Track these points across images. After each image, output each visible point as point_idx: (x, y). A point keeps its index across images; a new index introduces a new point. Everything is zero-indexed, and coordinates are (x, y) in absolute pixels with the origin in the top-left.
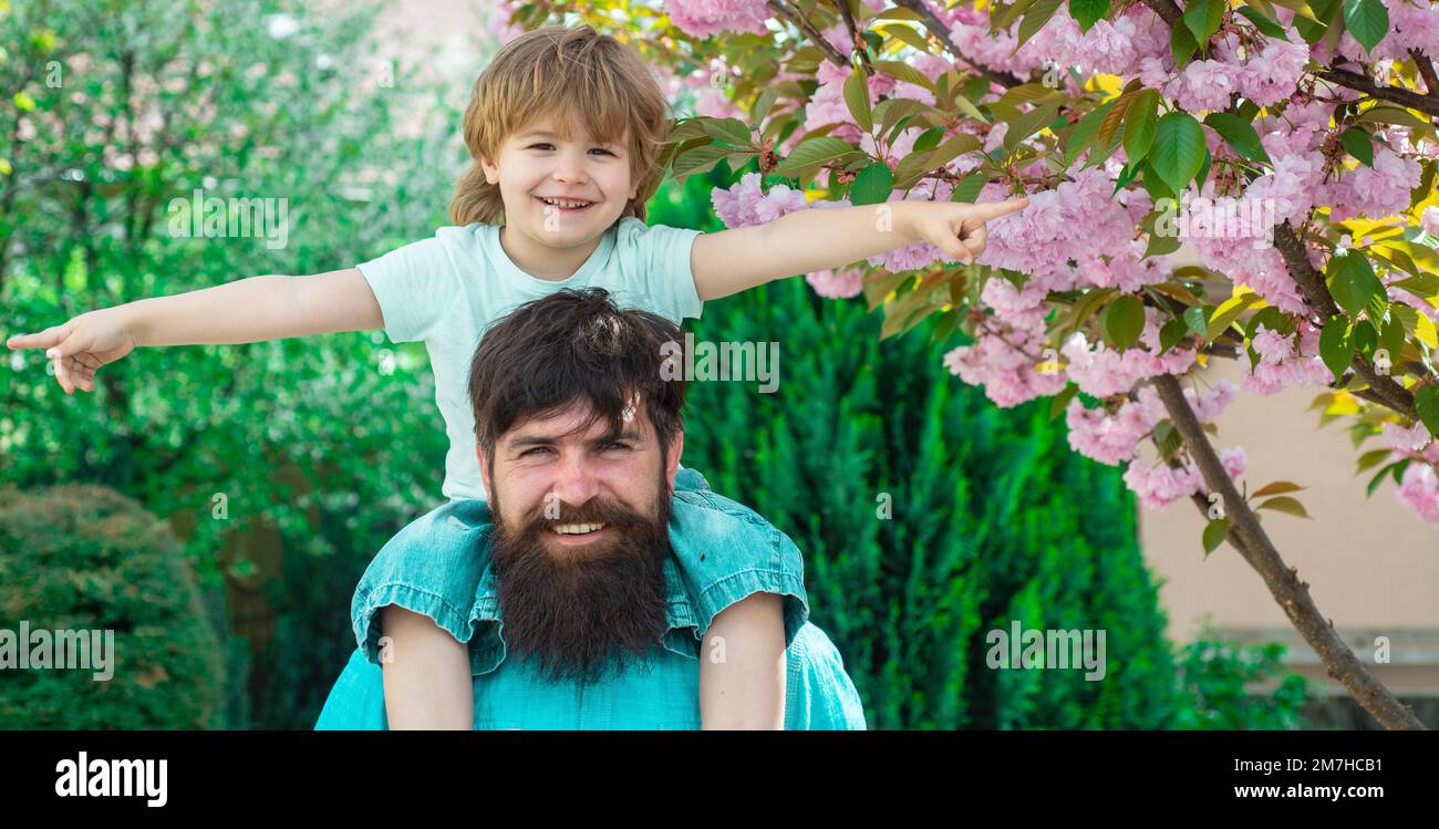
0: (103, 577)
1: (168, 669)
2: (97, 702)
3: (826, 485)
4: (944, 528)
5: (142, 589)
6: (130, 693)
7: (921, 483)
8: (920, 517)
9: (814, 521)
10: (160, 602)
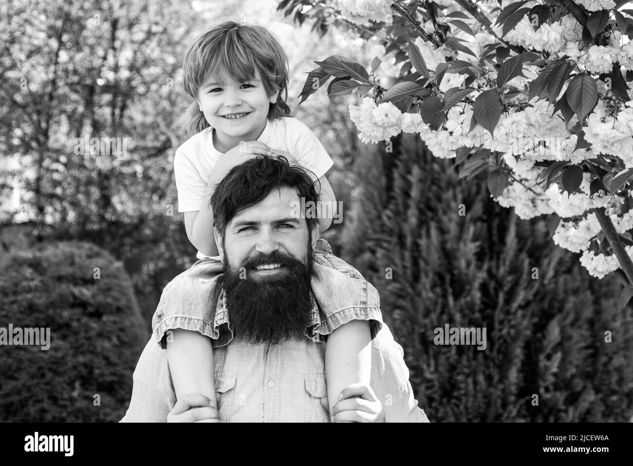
0: (88, 289)
1: (119, 338)
2: (83, 353)
3: (456, 258)
4: (516, 284)
5: (106, 296)
6: (99, 349)
7: (504, 260)
8: (504, 277)
9: (448, 278)
10: (115, 304)
